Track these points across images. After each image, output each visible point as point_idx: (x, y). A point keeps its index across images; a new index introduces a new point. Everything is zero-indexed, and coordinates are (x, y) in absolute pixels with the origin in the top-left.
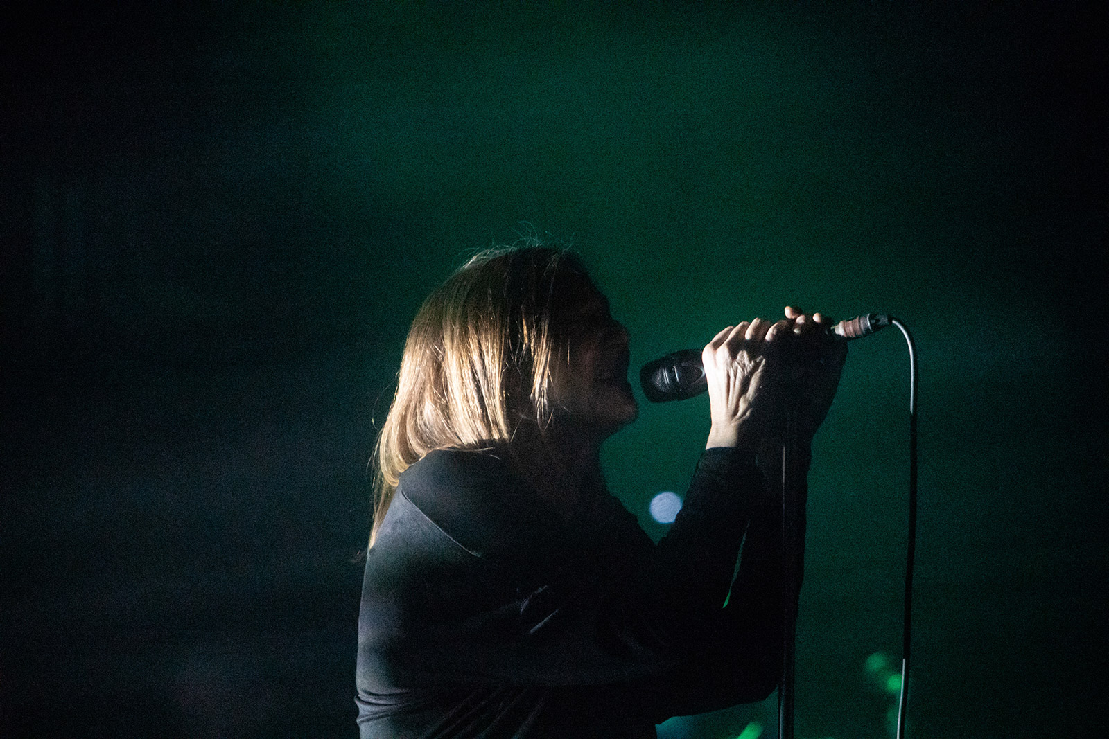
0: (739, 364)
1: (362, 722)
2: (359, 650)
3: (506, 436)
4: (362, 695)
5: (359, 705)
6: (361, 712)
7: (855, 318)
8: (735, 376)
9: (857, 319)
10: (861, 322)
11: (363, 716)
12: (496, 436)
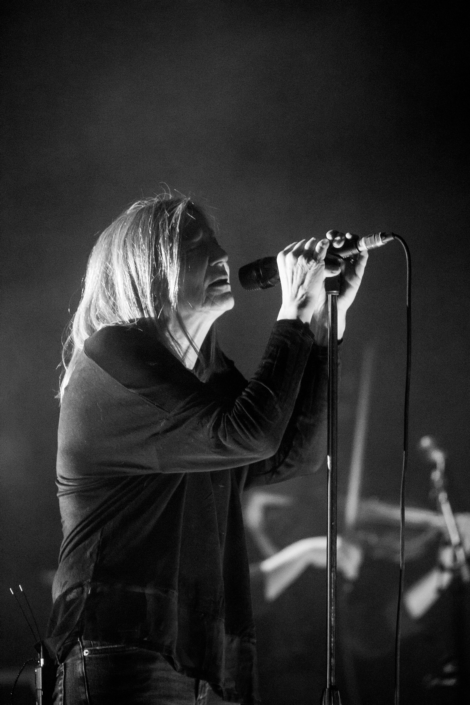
0: (299, 265)
1: (60, 496)
2: (59, 452)
3: (152, 315)
4: (59, 479)
5: (58, 485)
6: (60, 490)
7: (372, 236)
8: (297, 273)
9: (373, 236)
10: (376, 238)
11: (61, 492)
12: (146, 316)
